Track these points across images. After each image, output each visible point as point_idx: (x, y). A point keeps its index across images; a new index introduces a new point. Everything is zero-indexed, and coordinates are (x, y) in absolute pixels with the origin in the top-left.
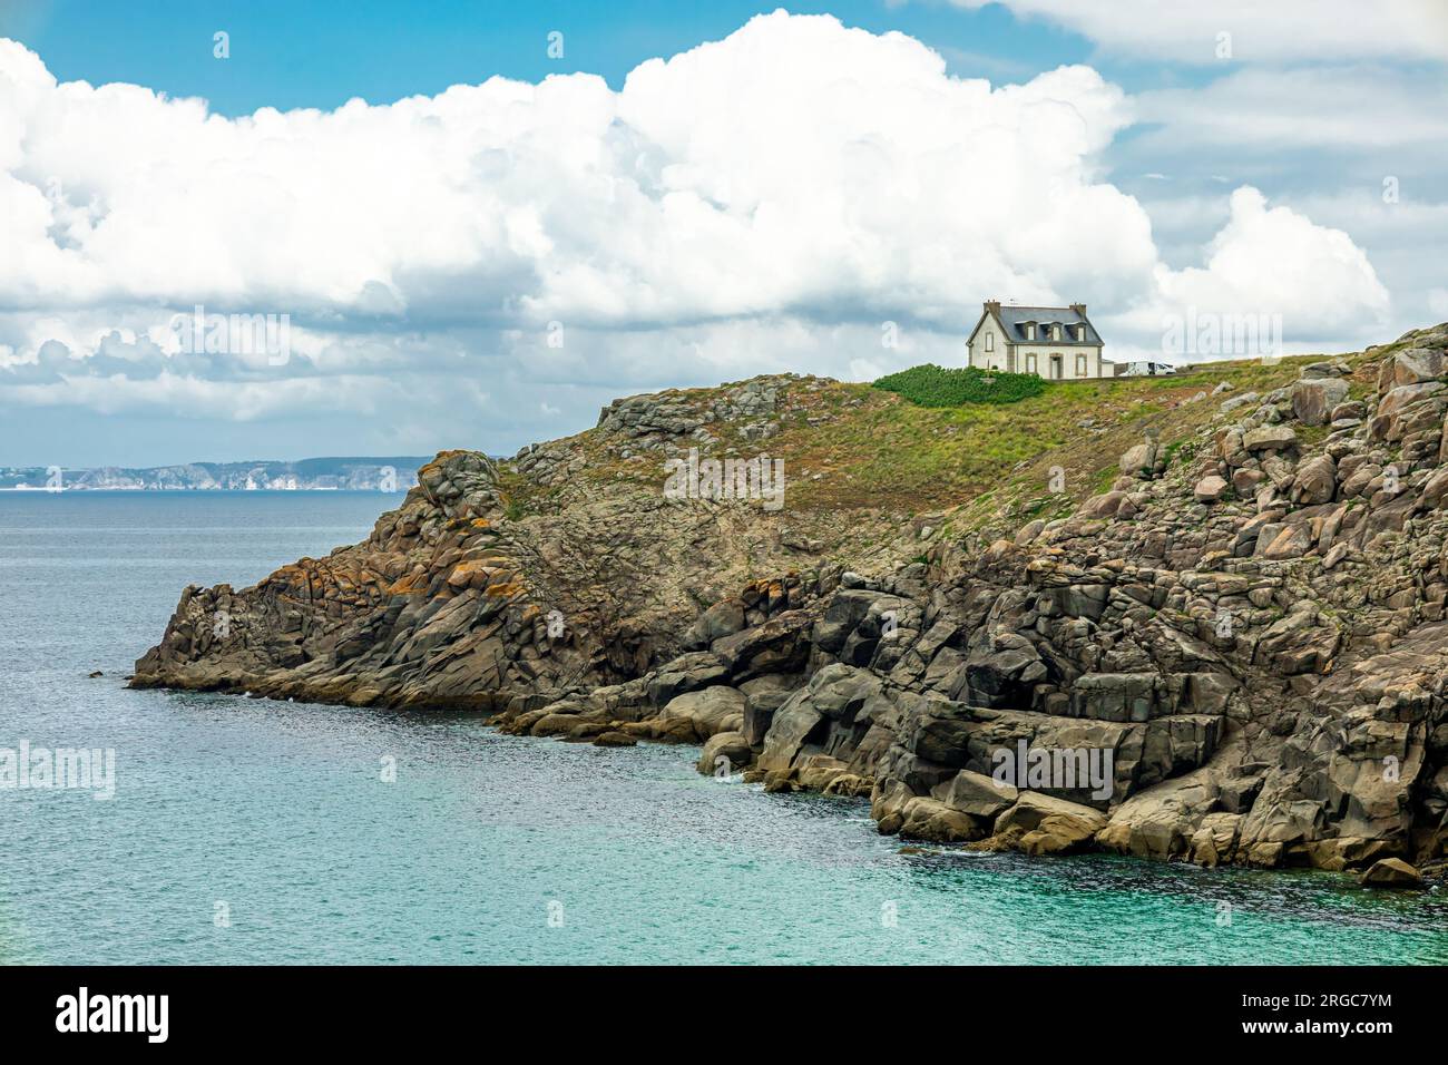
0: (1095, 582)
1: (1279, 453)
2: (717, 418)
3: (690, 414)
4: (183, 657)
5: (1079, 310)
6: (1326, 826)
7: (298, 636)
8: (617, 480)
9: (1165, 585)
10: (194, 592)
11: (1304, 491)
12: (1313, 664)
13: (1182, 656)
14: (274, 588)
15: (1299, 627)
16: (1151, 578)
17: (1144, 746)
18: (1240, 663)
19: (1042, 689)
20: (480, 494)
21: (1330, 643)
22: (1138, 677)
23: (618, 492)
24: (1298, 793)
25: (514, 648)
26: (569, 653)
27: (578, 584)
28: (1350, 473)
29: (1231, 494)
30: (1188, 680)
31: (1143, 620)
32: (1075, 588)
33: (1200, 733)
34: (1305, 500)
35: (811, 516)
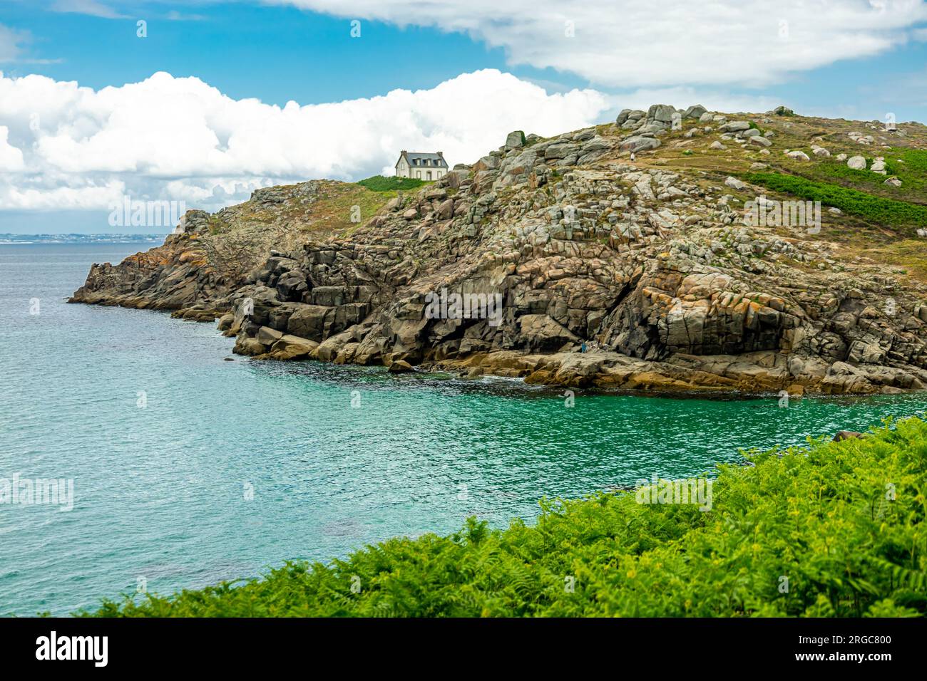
0: (330, 249)
1: (439, 200)
2: (293, 196)
3: (283, 195)
4: (89, 290)
5: (440, 154)
6: (389, 347)
7: (133, 282)
8: (251, 220)
9: (358, 250)
10: (96, 266)
11: (440, 214)
12: (404, 282)
13: (356, 279)
14: (126, 264)
15: (403, 266)
16: (353, 248)
17: (335, 316)
18: (380, 282)
19: (304, 293)
20: (202, 227)
21: (412, 273)
22: (336, 287)
23: (251, 225)
24: (381, 334)
25: (201, 285)
26: (222, 287)
27: (229, 260)
28: (458, 206)
29: (416, 217)
30: (358, 289)
31: (346, 264)
32: (322, 252)
33: (358, 311)
34: (441, 217)
35: (322, 233)
